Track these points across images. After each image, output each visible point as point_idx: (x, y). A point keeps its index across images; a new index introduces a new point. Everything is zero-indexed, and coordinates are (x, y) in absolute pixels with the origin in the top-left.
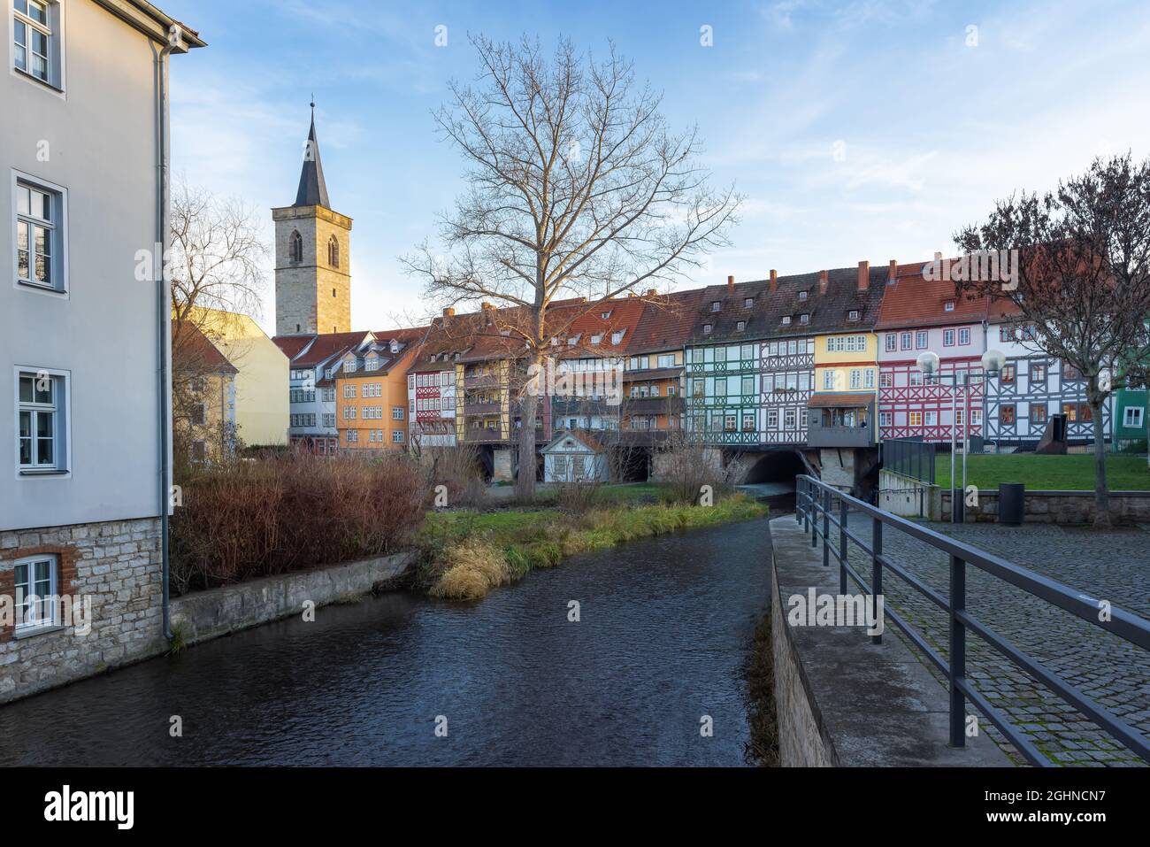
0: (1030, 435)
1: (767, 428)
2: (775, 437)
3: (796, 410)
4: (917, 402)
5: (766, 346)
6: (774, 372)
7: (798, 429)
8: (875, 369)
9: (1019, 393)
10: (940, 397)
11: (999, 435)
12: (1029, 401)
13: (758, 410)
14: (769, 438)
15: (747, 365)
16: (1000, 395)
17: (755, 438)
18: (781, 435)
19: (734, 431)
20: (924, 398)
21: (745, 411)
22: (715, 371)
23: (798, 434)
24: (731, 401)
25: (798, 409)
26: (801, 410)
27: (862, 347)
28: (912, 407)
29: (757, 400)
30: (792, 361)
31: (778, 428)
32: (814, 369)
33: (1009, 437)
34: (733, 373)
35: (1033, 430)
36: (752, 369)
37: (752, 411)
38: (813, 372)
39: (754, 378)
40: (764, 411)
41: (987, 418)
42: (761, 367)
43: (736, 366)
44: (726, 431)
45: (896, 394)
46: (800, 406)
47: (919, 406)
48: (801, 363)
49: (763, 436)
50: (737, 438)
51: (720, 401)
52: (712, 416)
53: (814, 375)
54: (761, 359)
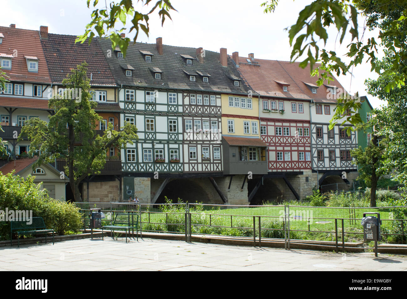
0: (330, 167)
1: (189, 160)
2: (196, 167)
3: (209, 147)
4: (280, 146)
5: (187, 96)
6: (193, 117)
7: (212, 161)
8: (257, 121)
9: (324, 143)
10: (291, 144)
11: (318, 167)
12: (328, 148)
13: (181, 146)
14: (191, 168)
15: (173, 109)
16: (317, 144)
17: (180, 168)
18: (200, 166)
19: (163, 162)
20: (283, 143)
21: (171, 146)
22: (146, 110)
23: (212, 165)
24: (159, 137)
25: (211, 146)
26: (213, 147)
27: (249, 106)
28: (279, 148)
29: (181, 137)
30: (206, 110)
31: (197, 160)
32: (220, 117)
33: (322, 168)
34: (161, 114)
35: (331, 164)
36: (177, 112)
37: (176, 146)
38: (220, 120)
39: (177, 119)
40: (186, 146)
41: (312, 157)
42: (184, 112)
43: (164, 109)
44: (155, 162)
45: (269, 140)
46: (213, 144)
47: (281, 148)
48: (213, 112)
49: (186, 166)
50: (165, 168)
51: (150, 136)
52: (143, 148)
53: (221, 122)
54: (183, 105)
